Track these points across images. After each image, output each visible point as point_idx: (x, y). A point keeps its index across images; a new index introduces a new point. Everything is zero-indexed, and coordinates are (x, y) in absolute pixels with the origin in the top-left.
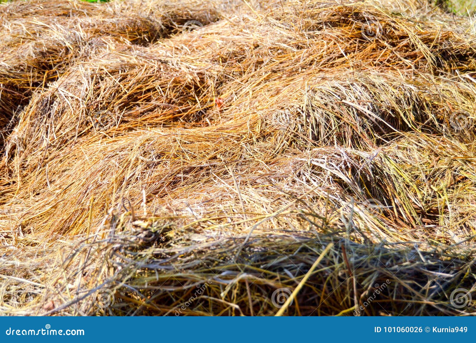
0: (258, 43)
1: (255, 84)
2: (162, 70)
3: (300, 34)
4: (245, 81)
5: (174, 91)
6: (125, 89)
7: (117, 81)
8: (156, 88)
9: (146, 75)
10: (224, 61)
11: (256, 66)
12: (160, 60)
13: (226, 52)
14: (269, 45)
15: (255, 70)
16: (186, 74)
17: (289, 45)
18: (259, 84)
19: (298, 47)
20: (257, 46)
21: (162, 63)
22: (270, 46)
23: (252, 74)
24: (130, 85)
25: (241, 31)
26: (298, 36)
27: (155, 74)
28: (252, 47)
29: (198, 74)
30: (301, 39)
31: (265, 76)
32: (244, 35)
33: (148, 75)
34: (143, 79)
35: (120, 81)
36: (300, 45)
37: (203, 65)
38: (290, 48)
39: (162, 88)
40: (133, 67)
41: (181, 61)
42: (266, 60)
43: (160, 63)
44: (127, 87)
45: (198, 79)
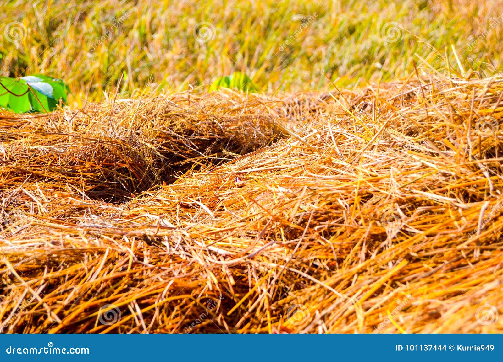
0: (370, 190)
1: (369, 293)
2: (146, 261)
3: (467, 166)
4: (343, 284)
5: (174, 313)
6: (54, 314)
7: (36, 294)
8: (130, 308)
9: (105, 277)
10: (293, 234)
11: (370, 247)
12: (145, 237)
13: (293, 213)
14: (395, 191)
15: (368, 256)
16: (202, 270)
17: (444, 192)
18: (380, 291)
19: (467, 197)
20: (366, 197)
21: (149, 243)
22: (398, 195)
23: (360, 265)
24: (66, 302)
25: (330, 162)
26: (463, 170)
27: (128, 271)
28: (357, 199)
29: (231, 267)
30: (471, 176)
31: (393, 270)
32: (335, 173)
33: (112, 275)
34: (98, 287)
35: (42, 295)
36: (471, 190)
37: (243, 243)
38: (446, 199)
39: (142, 306)
40: (78, 256)
41: (193, 238)
42: (392, 230)
43: (141, 244)
44: (59, 308)
45: (232, 281)
